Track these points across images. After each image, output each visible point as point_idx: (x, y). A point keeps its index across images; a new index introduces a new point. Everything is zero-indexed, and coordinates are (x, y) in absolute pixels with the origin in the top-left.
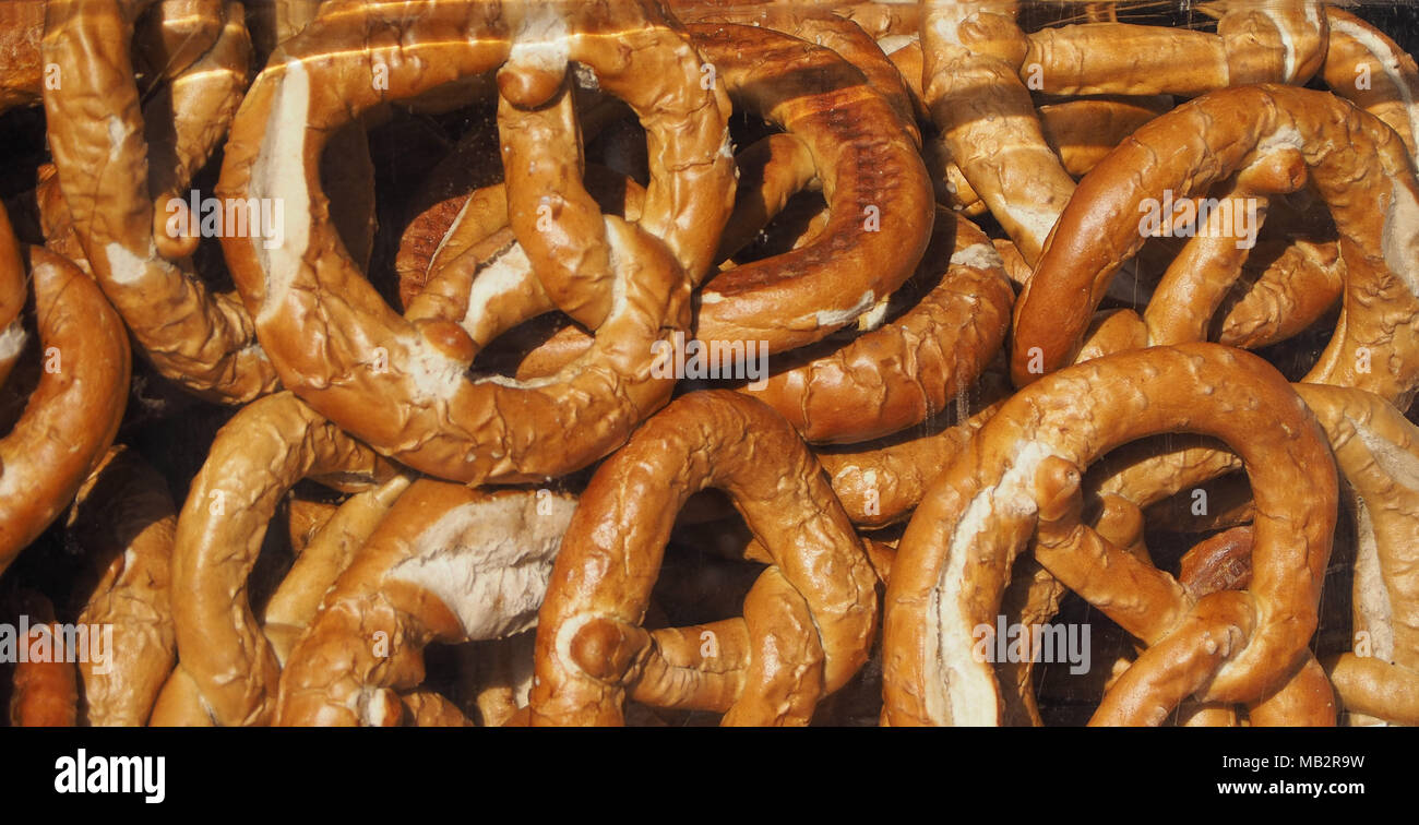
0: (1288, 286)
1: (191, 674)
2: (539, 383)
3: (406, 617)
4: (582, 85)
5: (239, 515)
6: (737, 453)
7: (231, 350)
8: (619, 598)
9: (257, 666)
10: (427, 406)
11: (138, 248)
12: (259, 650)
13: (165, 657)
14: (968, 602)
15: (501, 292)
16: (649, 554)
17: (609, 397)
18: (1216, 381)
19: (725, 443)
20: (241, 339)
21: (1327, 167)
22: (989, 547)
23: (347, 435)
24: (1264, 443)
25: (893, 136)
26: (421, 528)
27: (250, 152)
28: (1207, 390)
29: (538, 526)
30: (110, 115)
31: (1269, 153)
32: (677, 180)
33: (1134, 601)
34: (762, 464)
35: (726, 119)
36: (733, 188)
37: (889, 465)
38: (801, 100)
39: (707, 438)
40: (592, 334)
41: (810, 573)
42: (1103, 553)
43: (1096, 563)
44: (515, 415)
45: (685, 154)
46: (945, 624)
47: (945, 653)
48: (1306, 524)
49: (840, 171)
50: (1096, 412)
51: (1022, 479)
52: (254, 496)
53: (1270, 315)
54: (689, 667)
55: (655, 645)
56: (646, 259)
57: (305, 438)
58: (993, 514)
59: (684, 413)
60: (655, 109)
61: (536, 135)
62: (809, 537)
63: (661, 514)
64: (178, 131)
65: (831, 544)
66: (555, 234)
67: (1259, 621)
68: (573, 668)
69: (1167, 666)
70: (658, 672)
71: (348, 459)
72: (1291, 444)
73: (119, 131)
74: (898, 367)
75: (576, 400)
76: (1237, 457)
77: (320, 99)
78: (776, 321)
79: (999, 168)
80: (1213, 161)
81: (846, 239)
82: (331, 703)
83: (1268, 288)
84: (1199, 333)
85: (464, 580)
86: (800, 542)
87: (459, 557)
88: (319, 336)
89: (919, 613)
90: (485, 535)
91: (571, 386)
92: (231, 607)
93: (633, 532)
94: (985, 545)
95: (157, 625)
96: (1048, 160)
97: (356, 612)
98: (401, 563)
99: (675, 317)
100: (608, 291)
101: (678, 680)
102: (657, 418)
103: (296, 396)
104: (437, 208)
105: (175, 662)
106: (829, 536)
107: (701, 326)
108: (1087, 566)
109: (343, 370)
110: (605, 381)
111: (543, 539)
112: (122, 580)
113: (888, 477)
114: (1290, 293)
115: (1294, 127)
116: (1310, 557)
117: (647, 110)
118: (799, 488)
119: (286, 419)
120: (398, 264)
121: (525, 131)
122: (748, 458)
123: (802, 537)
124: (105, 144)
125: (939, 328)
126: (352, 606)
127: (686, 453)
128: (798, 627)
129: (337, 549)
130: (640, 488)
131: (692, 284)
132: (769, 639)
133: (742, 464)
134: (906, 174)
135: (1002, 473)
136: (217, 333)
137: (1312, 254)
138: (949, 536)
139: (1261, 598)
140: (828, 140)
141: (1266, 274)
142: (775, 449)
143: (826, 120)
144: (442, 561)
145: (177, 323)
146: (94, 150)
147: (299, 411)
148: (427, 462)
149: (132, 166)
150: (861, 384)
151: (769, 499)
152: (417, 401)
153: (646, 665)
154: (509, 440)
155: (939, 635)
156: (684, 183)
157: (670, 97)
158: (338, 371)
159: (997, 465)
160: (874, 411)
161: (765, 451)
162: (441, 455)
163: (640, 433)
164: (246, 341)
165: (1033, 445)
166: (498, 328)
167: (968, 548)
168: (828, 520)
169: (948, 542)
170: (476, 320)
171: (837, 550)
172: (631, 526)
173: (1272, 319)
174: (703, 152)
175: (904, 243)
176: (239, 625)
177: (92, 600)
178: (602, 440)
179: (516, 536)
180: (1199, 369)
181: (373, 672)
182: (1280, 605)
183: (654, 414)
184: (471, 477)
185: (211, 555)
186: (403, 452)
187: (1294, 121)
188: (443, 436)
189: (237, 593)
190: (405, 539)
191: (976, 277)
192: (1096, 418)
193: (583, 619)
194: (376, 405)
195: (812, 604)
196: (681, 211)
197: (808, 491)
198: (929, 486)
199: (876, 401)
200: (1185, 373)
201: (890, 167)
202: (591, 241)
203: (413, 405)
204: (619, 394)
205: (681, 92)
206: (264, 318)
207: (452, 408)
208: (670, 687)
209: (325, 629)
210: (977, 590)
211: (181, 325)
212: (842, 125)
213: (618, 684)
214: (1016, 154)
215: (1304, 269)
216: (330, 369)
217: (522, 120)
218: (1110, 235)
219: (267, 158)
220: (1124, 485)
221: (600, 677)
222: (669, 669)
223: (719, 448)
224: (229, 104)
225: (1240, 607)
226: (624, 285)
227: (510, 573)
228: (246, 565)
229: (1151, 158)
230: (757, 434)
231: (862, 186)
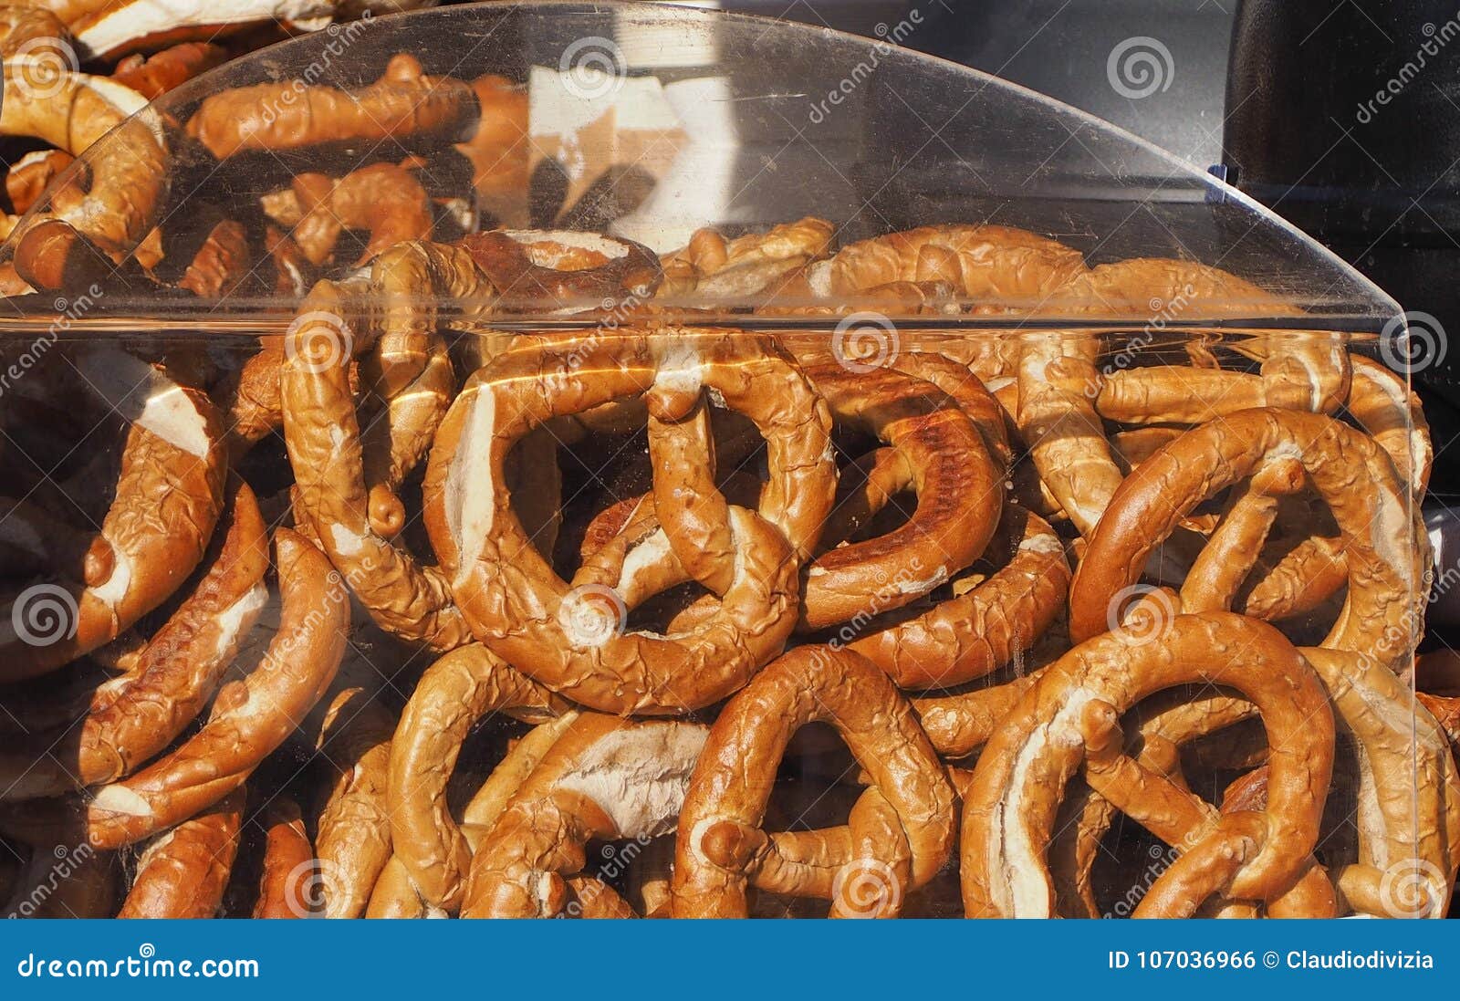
0: (1300, 571)
1: (401, 860)
2: (678, 637)
3: (569, 816)
4: (716, 405)
5: (437, 736)
6: (839, 693)
7: (433, 609)
8: (740, 805)
9: (452, 854)
10: (584, 651)
11: (355, 526)
12: (454, 842)
13: (382, 848)
14: (1026, 814)
15: (646, 565)
16: (764, 770)
17: (731, 648)
18: (1229, 642)
19: (827, 684)
20: (442, 601)
21: (1323, 473)
22: (1044, 771)
23: (525, 676)
24: (1272, 692)
25: (971, 448)
26: (582, 749)
27: (448, 455)
28: (1222, 648)
29: (677, 749)
30: (331, 423)
31: (1274, 461)
32: (788, 479)
33: (1167, 817)
34: (859, 703)
35: (828, 430)
36: (834, 485)
37: (967, 706)
38: (903, 421)
39: (811, 681)
40: (720, 599)
41: (900, 790)
42: (1141, 777)
43: (1135, 785)
44: (654, 660)
45: (794, 458)
46: (1008, 831)
47: (1008, 854)
48: (1308, 758)
49: (928, 475)
50: (1131, 665)
51: (1070, 717)
52: (448, 722)
53: (1285, 594)
54: (800, 862)
55: (771, 842)
56: (760, 539)
57: (490, 679)
58: (1047, 745)
59: (793, 661)
60: (770, 422)
61: (676, 442)
62: (899, 761)
63: (773, 740)
64: (393, 439)
65: (916, 768)
66: (690, 520)
67: (1270, 834)
68: (704, 860)
69: (1194, 869)
70: (775, 866)
71: (527, 697)
72: (1294, 694)
73: (339, 436)
74: (969, 627)
75: (703, 648)
76: (1255, 704)
77: (503, 413)
78: (867, 589)
79: (1071, 477)
80: (1226, 468)
81: (926, 526)
82: (507, 881)
83: (1284, 573)
84: (1223, 606)
85: (617, 789)
86: (892, 765)
87: (614, 772)
88: (499, 597)
89: (986, 821)
90: (634, 755)
91: (701, 638)
92: (432, 807)
93: (751, 752)
94: (1040, 769)
95: (376, 822)
96: (1111, 471)
97: (530, 813)
98: (566, 775)
99: (784, 585)
100: (731, 564)
101: (792, 871)
102: (772, 665)
103: (486, 646)
104: (615, 507)
105: (390, 852)
106: (915, 761)
107: (809, 593)
108: (1127, 788)
109: (518, 624)
110: (727, 637)
111: (682, 760)
112: (351, 789)
113: (966, 716)
114: (1302, 577)
115: (1294, 441)
116: (1312, 784)
117: (765, 424)
118: (891, 722)
119: (475, 662)
120: (582, 549)
121: (667, 440)
122: (847, 698)
123: (893, 761)
124: (328, 446)
125: (1004, 597)
126: (526, 808)
127: (794, 692)
128: (889, 832)
129: (521, 766)
130: (757, 720)
131: (800, 560)
132: (867, 841)
133: (843, 702)
134: (978, 476)
135: (1055, 713)
136: (421, 595)
137: (1324, 546)
138: (1011, 761)
139: (1273, 816)
140: (921, 451)
141: (1283, 561)
142: (870, 692)
143: (921, 436)
144: (600, 775)
145: (388, 586)
146: (320, 450)
147: (487, 656)
148: (585, 695)
149: (348, 462)
150: (940, 641)
151: (866, 731)
152: (575, 648)
153: (765, 859)
154: (650, 679)
155: (1003, 839)
156: (793, 481)
157: (782, 413)
158: (514, 624)
159: (1050, 706)
160: (951, 664)
161: (862, 693)
162: (596, 690)
163: (758, 677)
164: (446, 602)
165: (1081, 690)
166: (645, 593)
167: (1026, 771)
168: (915, 749)
169: (1011, 768)
170: (626, 587)
171: (920, 772)
172: (749, 748)
173: (1287, 597)
174: (809, 456)
175: (973, 530)
176: (438, 822)
177: (329, 805)
178: (725, 681)
179: (659, 756)
180: (1215, 632)
181: (541, 857)
182: (1287, 822)
183: (771, 662)
184: (622, 709)
185: (415, 767)
186: (567, 688)
187: (1293, 436)
188: (597, 675)
189: (436, 798)
190: (569, 756)
191: (1038, 559)
192: (1132, 671)
193: (711, 821)
194: (542, 650)
195: (903, 816)
196: (791, 503)
197: (899, 724)
198: (998, 722)
199: (952, 653)
200: (1204, 635)
201: (966, 471)
202: (716, 525)
203: (573, 651)
204: (739, 645)
205: (791, 410)
206: (459, 583)
207: (603, 654)
208: (784, 878)
209: (506, 824)
210: (1033, 804)
211: (391, 588)
212: (932, 439)
213: (741, 873)
214: (1085, 467)
215: (1315, 558)
216: (508, 623)
217: (666, 431)
218: (1142, 525)
219: (461, 460)
220: (1162, 726)
221: (724, 866)
222: (785, 863)
223: (822, 689)
224: (434, 418)
225: (1254, 823)
226: (743, 559)
227: (656, 786)
228: (444, 776)
229: (1175, 464)
230: (854, 679)
231: (943, 486)
